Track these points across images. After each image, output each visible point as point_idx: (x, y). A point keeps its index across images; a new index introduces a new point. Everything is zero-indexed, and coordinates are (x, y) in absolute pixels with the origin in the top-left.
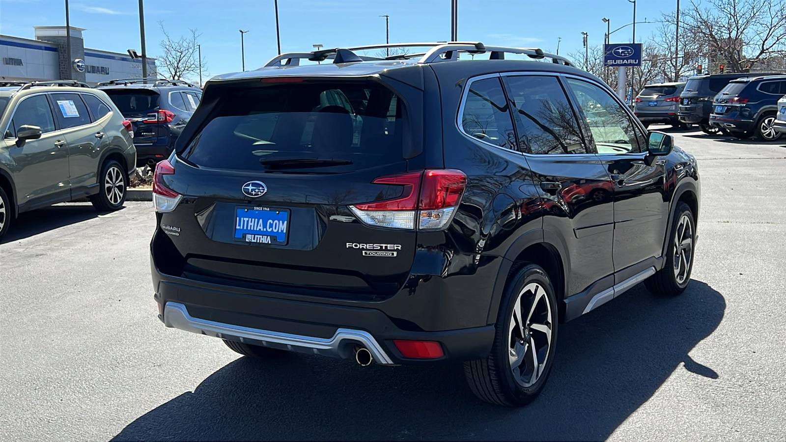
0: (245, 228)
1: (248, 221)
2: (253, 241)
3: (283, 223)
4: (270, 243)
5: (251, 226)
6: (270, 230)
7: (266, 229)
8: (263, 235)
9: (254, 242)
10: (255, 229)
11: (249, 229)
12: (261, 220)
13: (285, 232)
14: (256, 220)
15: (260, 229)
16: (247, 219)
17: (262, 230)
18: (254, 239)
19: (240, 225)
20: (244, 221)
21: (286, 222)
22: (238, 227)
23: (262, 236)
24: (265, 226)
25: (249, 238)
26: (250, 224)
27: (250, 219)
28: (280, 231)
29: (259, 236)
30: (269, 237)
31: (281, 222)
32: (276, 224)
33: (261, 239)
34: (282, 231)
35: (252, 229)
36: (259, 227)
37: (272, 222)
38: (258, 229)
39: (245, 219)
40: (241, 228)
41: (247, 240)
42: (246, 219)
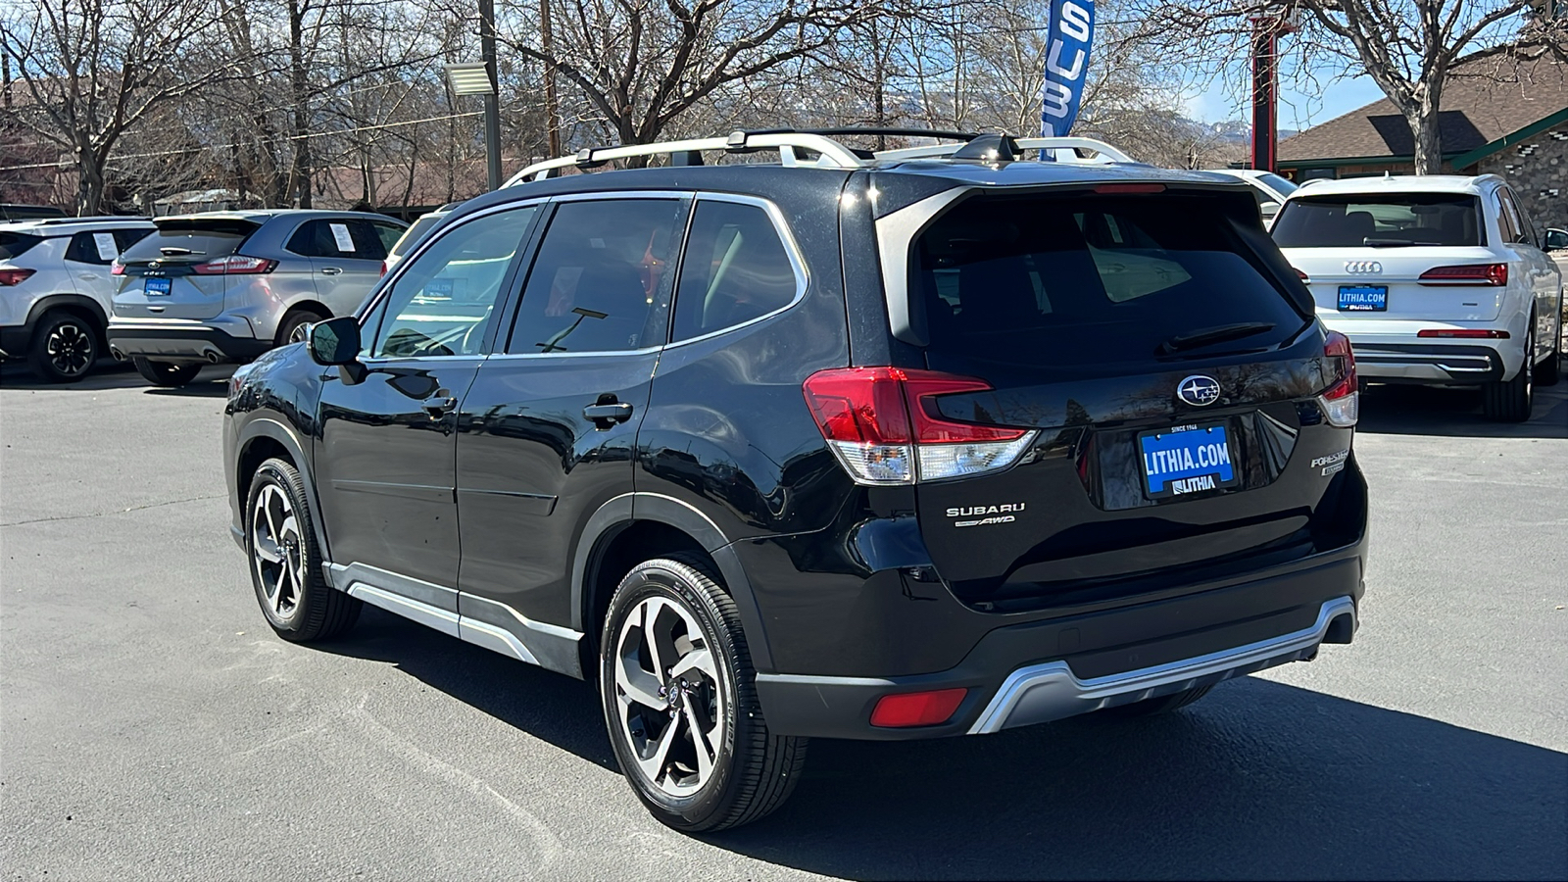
0: (1164, 471)
1: (1166, 457)
2: (1186, 491)
3: (1222, 447)
4: (1214, 486)
5: (1173, 464)
6: (1205, 465)
7: (1200, 465)
8: (1199, 477)
9: (1189, 493)
10: (1182, 469)
11: (1171, 470)
12: (1186, 450)
13: (1228, 462)
14: (1178, 451)
15: (1189, 467)
16: (1164, 453)
17: (1193, 467)
18: (1187, 487)
19: (1152, 468)
20: (1158, 458)
21: (1225, 444)
22: (1149, 473)
23: (1197, 479)
24: (1195, 460)
25: (1178, 487)
26: (1170, 461)
27: (1168, 452)
28: (1221, 463)
29: (1193, 480)
30: (1210, 477)
31: (1218, 445)
32: (1212, 450)
33: (1199, 484)
34: (1225, 462)
35: (1177, 469)
36: (1187, 464)
37: (1205, 450)
38: (1186, 468)
39: (1159, 453)
40: (1157, 472)
41: (1176, 493)
42: (1161, 454)
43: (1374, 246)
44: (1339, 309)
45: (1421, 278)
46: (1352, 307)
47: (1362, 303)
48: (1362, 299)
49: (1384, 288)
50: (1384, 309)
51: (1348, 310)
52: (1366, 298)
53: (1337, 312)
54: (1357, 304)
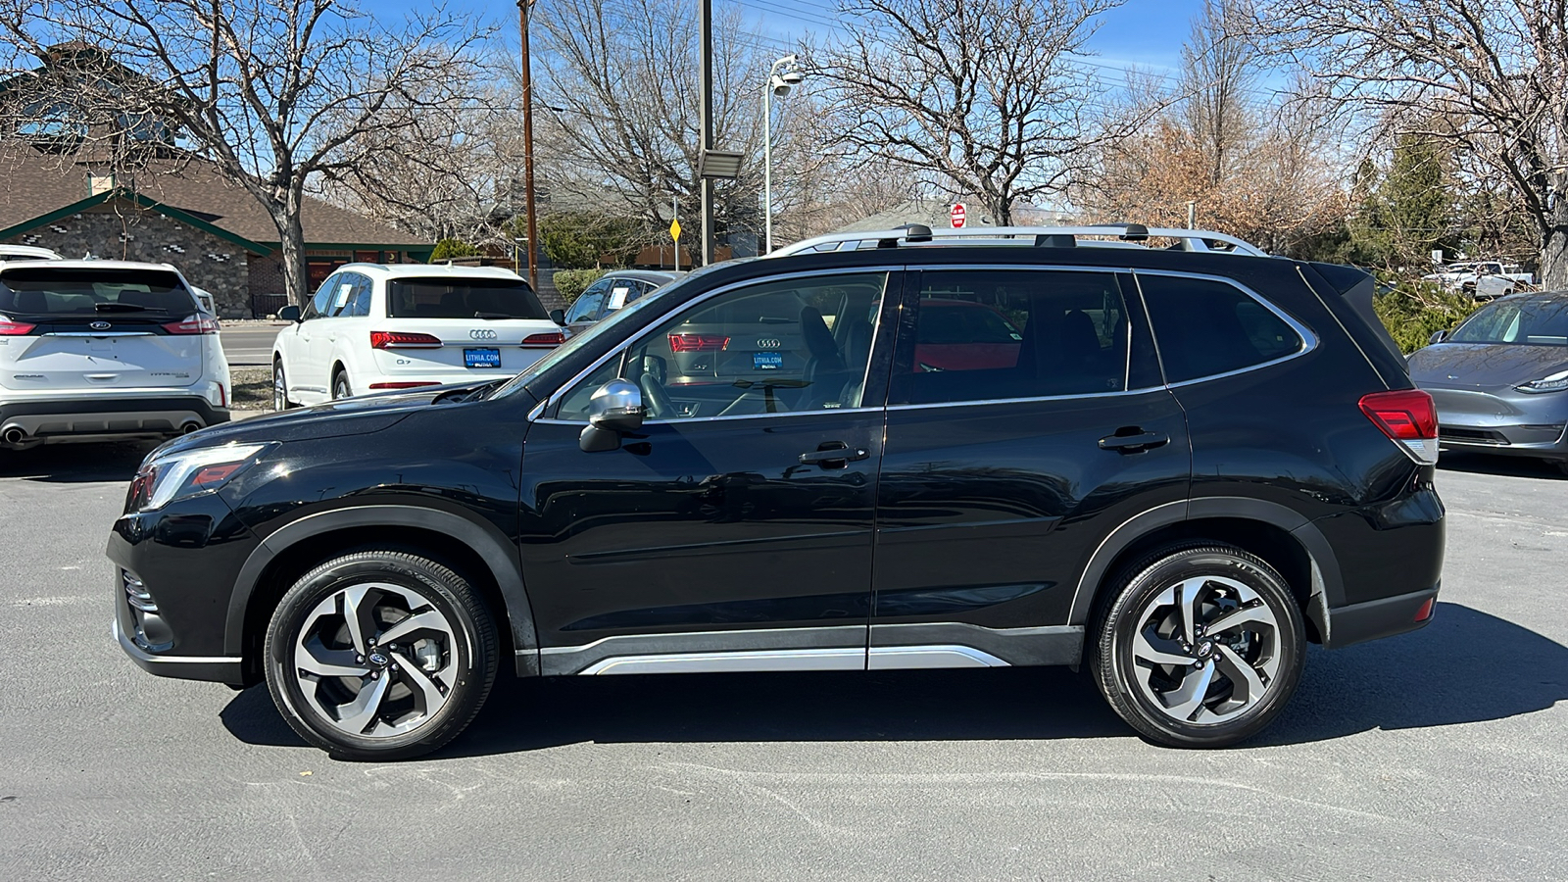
43: (484, 318)
44: (467, 367)
45: (523, 342)
46: (476, 365)
47: (483, 362)
48: (483, 359)
49: (494, 349)
50: (499, 366)
51: (474, 367)
52: (485, 358)
53: (465, 369)
54: (480, 362)
